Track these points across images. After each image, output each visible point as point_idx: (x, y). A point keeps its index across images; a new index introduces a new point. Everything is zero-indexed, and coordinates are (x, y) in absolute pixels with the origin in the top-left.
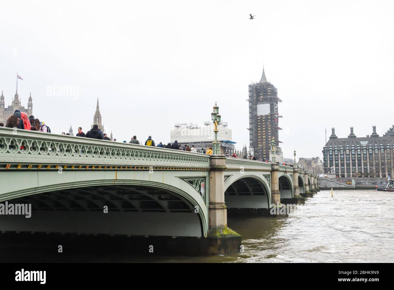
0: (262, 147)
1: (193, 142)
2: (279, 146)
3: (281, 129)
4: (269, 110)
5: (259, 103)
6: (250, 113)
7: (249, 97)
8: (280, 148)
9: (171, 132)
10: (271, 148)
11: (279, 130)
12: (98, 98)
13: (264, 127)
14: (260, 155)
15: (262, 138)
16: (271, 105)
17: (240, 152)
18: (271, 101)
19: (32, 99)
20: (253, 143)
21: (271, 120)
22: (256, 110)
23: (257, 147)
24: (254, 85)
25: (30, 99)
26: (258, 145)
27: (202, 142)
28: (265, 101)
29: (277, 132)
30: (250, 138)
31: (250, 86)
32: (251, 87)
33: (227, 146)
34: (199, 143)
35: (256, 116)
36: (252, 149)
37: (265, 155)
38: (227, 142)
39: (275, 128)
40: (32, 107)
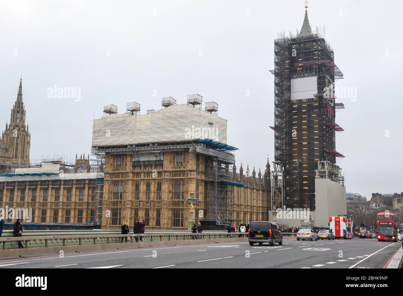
0: (301, 164)
1: (136, 143)
2: (337, 164)
3: (340, 129)
4: (316, 89)
5: (295, 76)
6: (276, 95)
7: (274, 64)
8: (338, 167)
9: (94, 122)
10: (319, 166)
11: (337, 133)
13: (305, 124)
14: (295, 180)
15: (300, 145)
16: (319, 78)
17: (260, 175)
18: (319, 72)
20: (282, 155)
21: (320, 110)
22: (289, 89)
23: (291, 163)
24: (285, 41)
26: (292, 160)
27: (153, 144)
28: (307, 71)
29: (332, 135)
30: (275, 146)
31: (276, 44)
32: (279, 46)
33: (211, 152)
34: (147, 145)
35: (289, 101)
36: (279, 168)
37: (305, 179)
38: (209, 144)
39: (328, 127)
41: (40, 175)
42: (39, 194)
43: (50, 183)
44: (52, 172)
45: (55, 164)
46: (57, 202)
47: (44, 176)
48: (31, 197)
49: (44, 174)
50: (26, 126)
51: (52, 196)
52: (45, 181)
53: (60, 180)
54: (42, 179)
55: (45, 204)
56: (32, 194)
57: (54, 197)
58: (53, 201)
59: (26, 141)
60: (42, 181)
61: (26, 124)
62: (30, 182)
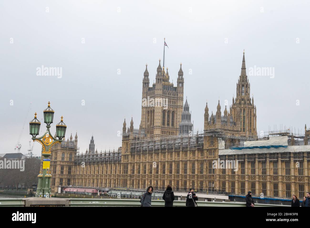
12: (244, 53)
19: (182, 72)
25: (181, 73)
40: (182, 83)
41: (268, 147)
42: (269, 167)
43: (280, 156)
44: (281, 144)
45: (282, 136)
46: (289, 175)
47: (272, 148)
48: (261, 170)
49: (272, 146)
50: (252, 99)
51: (283, 169)
52: (274, 154)
53: (290, 153)
54: (270, 152)
55: (276, 178)
56: (262, 167)
57: (285, 170)
58: (284, 174)
59: (252, 114)
60: (271, 154)
61: (251, 97)
62: (259, 154)
